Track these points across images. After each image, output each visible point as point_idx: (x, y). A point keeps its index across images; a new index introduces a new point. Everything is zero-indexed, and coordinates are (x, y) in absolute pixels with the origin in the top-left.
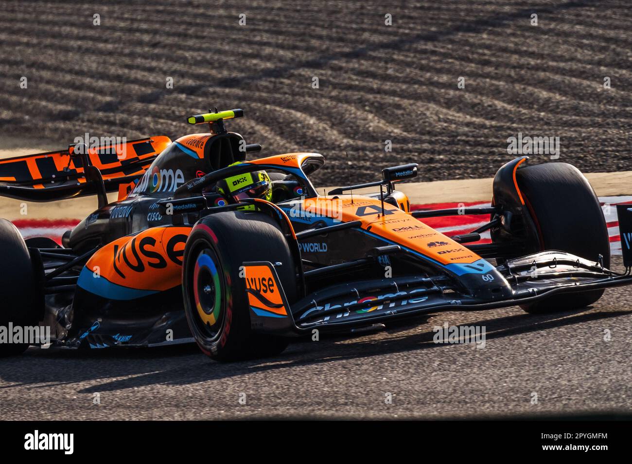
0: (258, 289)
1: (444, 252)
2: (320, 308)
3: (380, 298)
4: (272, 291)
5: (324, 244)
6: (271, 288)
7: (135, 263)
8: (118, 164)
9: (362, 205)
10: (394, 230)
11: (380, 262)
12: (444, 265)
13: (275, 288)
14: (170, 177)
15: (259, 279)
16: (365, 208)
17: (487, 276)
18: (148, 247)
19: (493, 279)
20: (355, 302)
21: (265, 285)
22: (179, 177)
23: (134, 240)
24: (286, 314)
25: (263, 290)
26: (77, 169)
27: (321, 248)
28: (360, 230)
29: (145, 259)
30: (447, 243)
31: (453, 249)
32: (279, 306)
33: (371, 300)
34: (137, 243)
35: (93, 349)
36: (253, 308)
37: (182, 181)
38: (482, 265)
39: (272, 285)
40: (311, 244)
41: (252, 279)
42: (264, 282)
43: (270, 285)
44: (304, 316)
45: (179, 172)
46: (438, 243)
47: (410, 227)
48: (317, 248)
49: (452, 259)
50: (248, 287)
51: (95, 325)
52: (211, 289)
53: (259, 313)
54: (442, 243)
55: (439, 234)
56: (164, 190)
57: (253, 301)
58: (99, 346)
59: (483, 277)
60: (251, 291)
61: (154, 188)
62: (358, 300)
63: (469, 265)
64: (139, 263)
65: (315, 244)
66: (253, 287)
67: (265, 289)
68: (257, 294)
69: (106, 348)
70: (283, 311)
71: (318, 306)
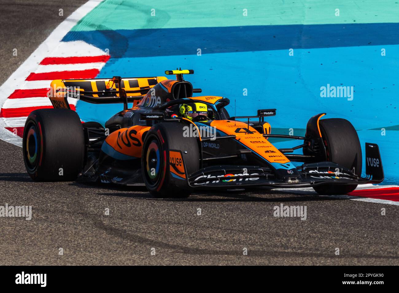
0: (175, 163)
1: (272, 156)
2: (205, 176)
3: (236, 175)
4: (181, 165)
5: (218, 145)
6: (180, 164)
7: (127, 142)
8: (138, 89)
9: (240, 127)
10: (251, 142)
11: (242, 158)
12: (270, 163)
13: (182, 164)
14: (155, 100)
15: (175, 158)
16: (241, 128)
17: (290, 171)
18: (133, 135)
19: (293, 173)
20: (223, 176)
21: (177, 162)
22: (159, 100)
23: (127, 130)
24: (185, 178)
25: (177, 164)
26: (116, 89)
27: (217, 147)
28: (235, 140)
29: (131, 141)
30: (275, 152)
31: (277, 155)
32: (183, 173)
33: (231, 176)
34: (128, 133)
35: (103, 183)
36: (171, 173)
37: (160, 103)
38: (289, 165)
39: (181, 162)
40: (212, 144)
41: (172, 158)
42: (177, 160)
43: (180, 162)
44: (197, 179)
45: (159, 98)
46: (270, 151)
47: (259, 142)
48: (215, 146)
49: (275, 160)
50: (170, 162)
51: (108, 171)
52: (155, 160)
53: (174, 176)
54: (273, 152)
55: (273, 147)
56: (151, 106)
57: (172, 169)
58: (105, 182)
59: (288, 171)
60: (171, 164)
61: (147, 104)
62: (224, 175)
63: (283, 164)
64: (128, 142)
65: (214, 144)
66: (173, 162)
67: (178, 164)
68: (174, 166)
69: (109, 183)
70: (184, 176)
71: (205, 175)
